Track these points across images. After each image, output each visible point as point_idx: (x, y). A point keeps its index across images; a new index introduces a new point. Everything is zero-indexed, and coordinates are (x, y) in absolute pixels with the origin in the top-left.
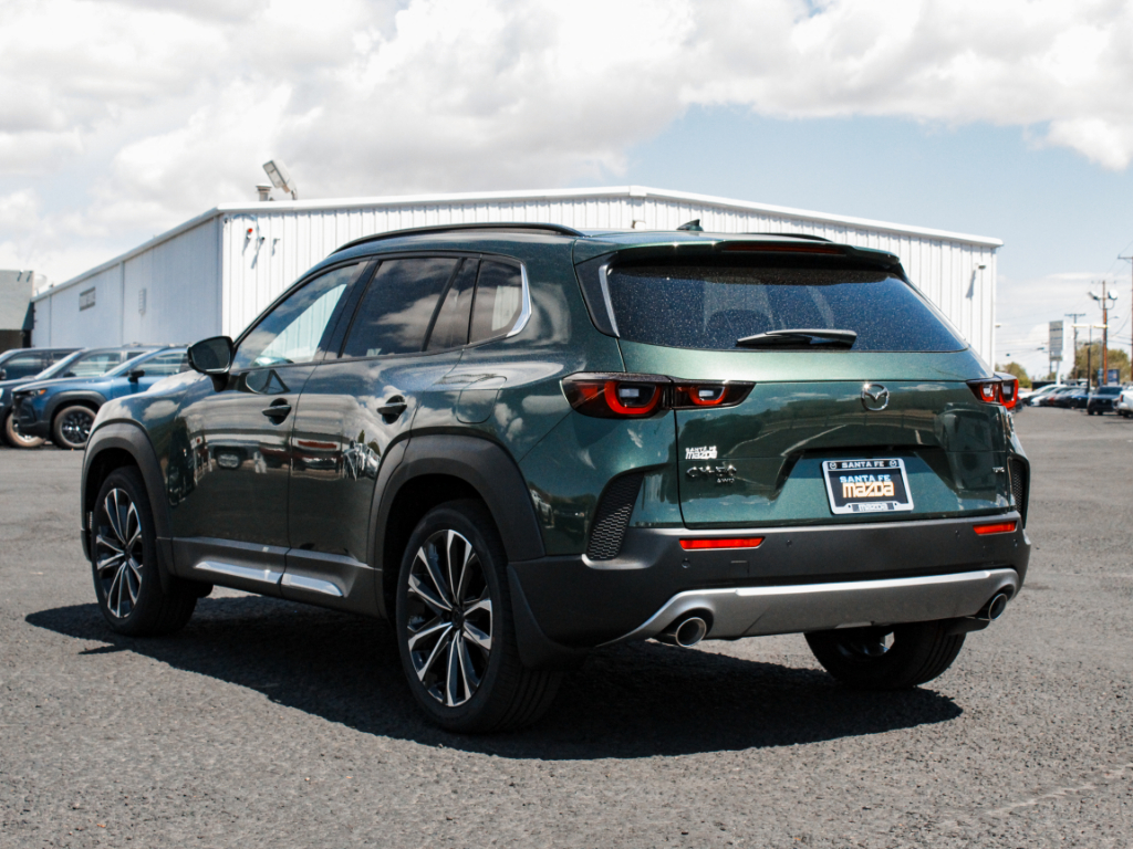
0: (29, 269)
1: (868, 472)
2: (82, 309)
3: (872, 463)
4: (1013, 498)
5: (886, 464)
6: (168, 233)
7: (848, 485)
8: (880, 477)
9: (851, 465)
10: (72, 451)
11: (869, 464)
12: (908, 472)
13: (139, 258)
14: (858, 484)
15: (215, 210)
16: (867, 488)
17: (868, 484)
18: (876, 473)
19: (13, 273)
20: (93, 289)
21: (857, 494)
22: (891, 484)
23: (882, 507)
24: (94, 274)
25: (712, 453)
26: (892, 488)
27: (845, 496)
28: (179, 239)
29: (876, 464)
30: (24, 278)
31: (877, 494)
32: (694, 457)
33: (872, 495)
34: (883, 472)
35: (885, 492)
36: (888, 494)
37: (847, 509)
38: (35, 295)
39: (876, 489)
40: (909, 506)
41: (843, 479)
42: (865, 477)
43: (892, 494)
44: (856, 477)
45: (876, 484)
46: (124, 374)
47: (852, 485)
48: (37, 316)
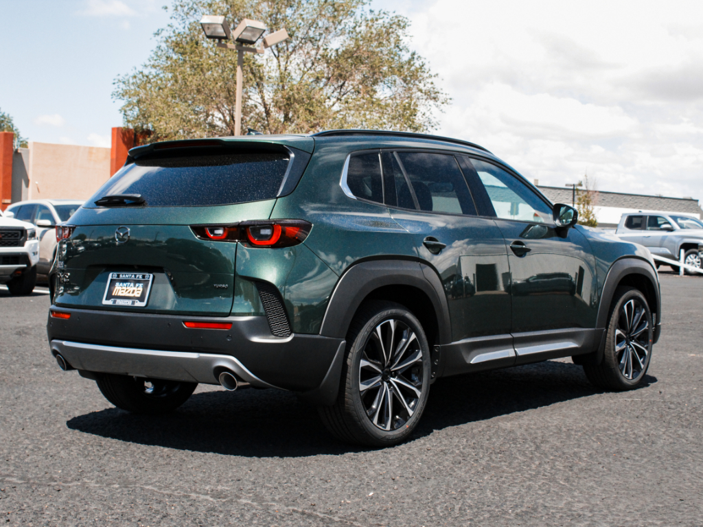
1: (131, 281)
5: (144, 277)
7: (118, 288)
8: (137, 285)
9: (124, 276)
11: (133, 276)
12: (153, 282)
16: (127, 290)
17: (128, 288)
18: (136, 282)
21: (120, 294)
22: (141, 290)
23: (129, 303)
26: (140, 292)
27: (113, 294)
29: (137, 276)
31: (131, 295)
33: (127, 295)
34: (140, 282)
35: (135, 294)
37: (111, 302)
39: (132, 292)
40: (143, 304)
41: (117, 284)
42: (129, 284)
43: (138, 296)
44: (124, 284)
45: (133, 289)
47: (121, 288)
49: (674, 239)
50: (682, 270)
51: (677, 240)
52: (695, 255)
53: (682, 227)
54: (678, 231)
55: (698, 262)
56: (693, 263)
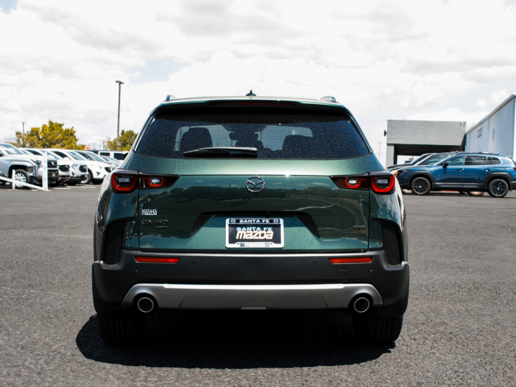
0: (465, 121)
1: (256, 226)
2: (479, 137)
3: (261, 221)
4: (382, 244)
5: (271, 221)
6: (500, 105)
7: (240, 232)
8: (265, 229)
9: (246, 221)
10: (418, 196)
11: (258, 221)
12: (285, 226)
13: (493, 116)
14: (248, 232)
15: (513, 95)
16: (254, 234)
17: (255, 232)
18: (262, 226)
19: (458, 122)
20: (481, 129)
21: (245, 237)
22: (272, 233)
23: (262, 245)
24: (481, 123)
25: (154, 213)
26: (272, 235)
27: (237, 238)
28: (503, 108)
29: (263, 221)
30: (462, 125)
31: (260, 237)
32: (145, 214)
33: (257, 238)
34: (268, 226)
35: (266, 237)
36: (267, 238)
37: (237, 245)
38: (467, 131)
39: (260, 235)
40: (281, 245)
41: (239, 229)
42: (254, 228)
43: (271, 238)
44: (248, 228)
45: (261, 232)
46: (440, 164)
47: (245, 232)
48: (468, 140)
49: (4, 162)
50: (14, 186)
51: (6, 163)
52: (21, 174)
53: (9, 153)
54: (7, 156)
55: (24, 179)
56: (20, 180)
